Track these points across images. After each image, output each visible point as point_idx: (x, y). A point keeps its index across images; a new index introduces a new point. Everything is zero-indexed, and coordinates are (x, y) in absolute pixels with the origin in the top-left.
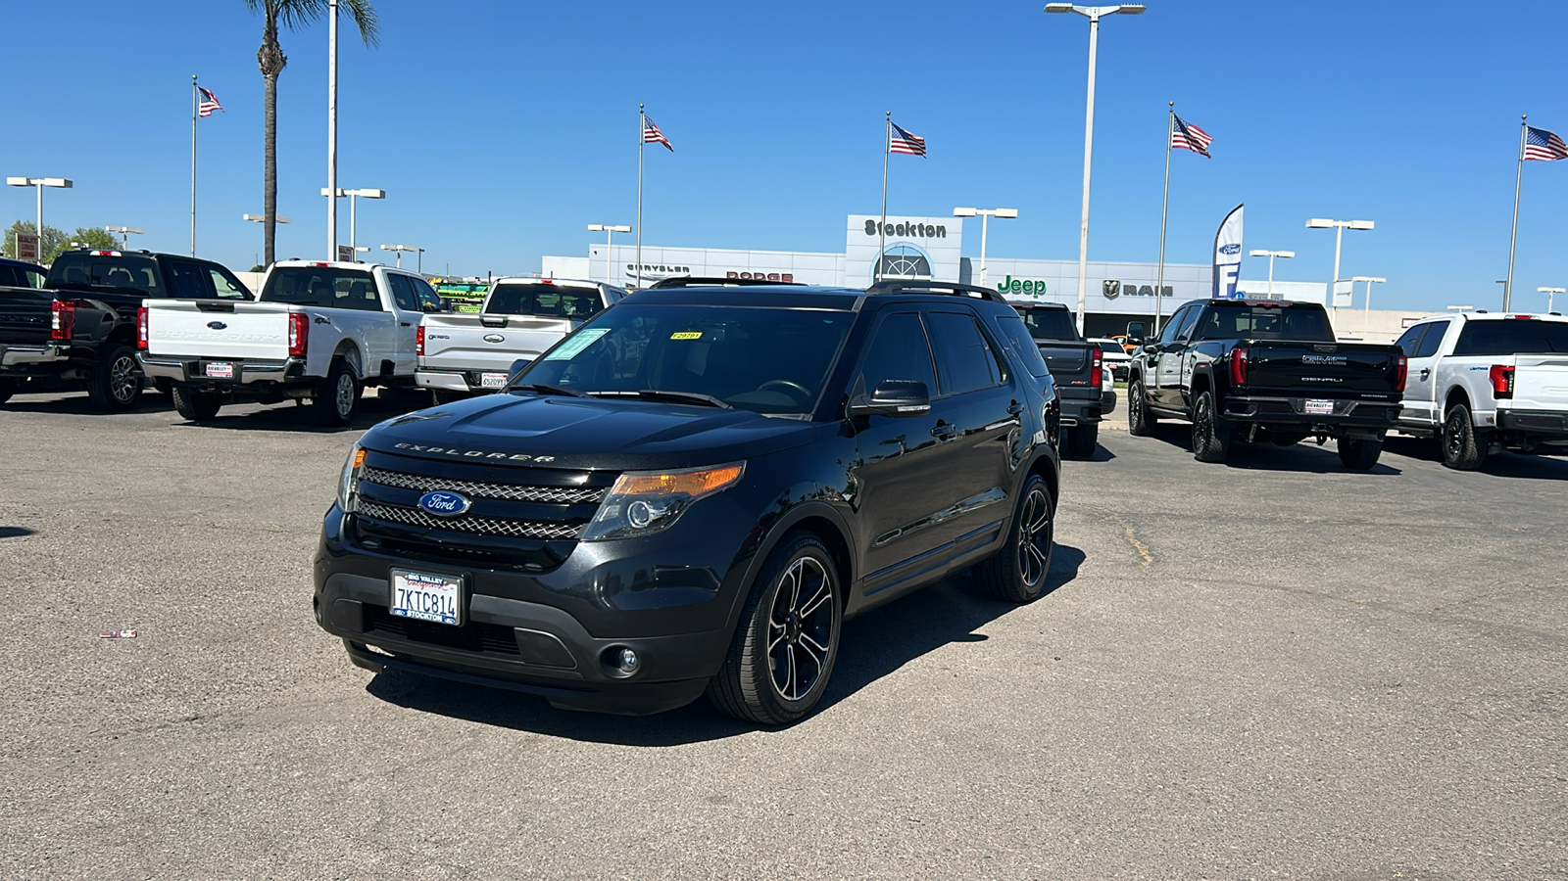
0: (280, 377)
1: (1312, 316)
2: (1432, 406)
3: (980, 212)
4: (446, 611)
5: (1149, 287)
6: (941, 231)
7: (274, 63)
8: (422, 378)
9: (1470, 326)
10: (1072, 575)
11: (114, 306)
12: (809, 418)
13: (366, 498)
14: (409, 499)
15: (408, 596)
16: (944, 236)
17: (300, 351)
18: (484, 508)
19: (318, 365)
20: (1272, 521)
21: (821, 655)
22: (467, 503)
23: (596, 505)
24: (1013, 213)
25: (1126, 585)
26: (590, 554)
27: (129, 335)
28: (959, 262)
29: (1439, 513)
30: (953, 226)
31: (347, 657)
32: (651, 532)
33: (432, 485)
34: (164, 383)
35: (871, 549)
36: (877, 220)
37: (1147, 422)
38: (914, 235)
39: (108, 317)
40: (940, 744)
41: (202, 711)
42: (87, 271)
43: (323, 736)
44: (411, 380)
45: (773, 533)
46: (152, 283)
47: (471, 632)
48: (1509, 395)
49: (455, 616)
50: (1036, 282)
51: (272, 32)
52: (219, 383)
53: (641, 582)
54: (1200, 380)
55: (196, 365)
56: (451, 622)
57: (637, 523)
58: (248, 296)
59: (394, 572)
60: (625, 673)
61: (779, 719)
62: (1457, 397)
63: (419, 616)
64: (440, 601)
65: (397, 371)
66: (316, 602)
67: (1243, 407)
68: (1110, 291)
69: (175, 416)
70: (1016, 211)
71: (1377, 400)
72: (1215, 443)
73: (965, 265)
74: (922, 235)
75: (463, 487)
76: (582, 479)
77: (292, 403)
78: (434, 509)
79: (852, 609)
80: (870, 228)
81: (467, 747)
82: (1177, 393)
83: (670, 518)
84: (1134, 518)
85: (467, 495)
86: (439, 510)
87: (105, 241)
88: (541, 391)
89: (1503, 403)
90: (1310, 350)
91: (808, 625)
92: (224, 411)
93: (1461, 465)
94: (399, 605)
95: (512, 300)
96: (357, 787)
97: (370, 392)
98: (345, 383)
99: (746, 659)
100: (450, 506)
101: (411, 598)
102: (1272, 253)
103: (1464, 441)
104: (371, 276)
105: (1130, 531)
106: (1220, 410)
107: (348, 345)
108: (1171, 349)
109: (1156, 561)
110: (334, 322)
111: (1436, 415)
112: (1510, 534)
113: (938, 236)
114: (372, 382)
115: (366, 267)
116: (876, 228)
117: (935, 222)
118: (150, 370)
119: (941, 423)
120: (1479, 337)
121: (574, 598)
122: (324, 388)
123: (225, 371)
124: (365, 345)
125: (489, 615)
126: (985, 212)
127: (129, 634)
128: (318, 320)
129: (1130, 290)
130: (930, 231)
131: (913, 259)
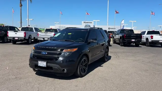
0: (23, 39)
1: (132, 31)
2: (144, 40)
7: (21, 6)
8: (38, 39)
9: (148, 32)
10: (110, 59)
11: (5, 32)
12: (84, 43)
13: (35, 53)
14: (40, 53)
17: (25, 36)
18: (48, 53)
19: (27, 38)
20: (130, 52)
21: (86, 69)
22: (47, 53)
23: (61, 53)
25: (116, 60)
26: (61, 59)
27: (6, 35)
29: (147, 51)
30: (93, 22)
31: (33, 70)
32: (68, 56)
33: (43, 51)
34: (10, 40)
35: (91, 57)
37: (115, 42)
39: (4, 33)
40: (100, 79)
41: (17, 77)
42: (1, 28)
43: (31, 80)
44: (37, 39)
45: (81, 56)
46: (9, 29)
47: (47, 68)
48: (153, 39)
51: (21, 2)
52: (16, 40)
53: (66, 62)
54: (121, 38)
55: (14, 38)
57: (66, 55)
58: (19, 30)
59: (38, 61)
60: (65, 72)
61: (82, 76)
62: (147, 39)
63: (41, 66)
65: (35, 38)
66: (29, 64)
67: (125, 40)
68: (109, 29)
69: (12, 43)
71: (139, 39)
72: (122, 44)
75: (46, 51)
76: (59, 50)
77: (24, 42)
79: (89, 64)
81: (47, 80)
82: (118, 39)
83: (70, 54)
84: (115, 53)
85: (47, 52)
87: (3, 25)
88: (54, 40)
89: (152, 40)
90: (132, 34)
91: (84, 66)
92: (17, 43)
93: (148, 46)
94: (39, 65)
95: (48, 30)
96: (35, 86)
97: (32, 40)
98: (30, 40)
99: (78, 70)
100: (45, 53)
103: (148, 44)
104: (32, 28)
105: (115, 54)
106: (123, 41)
107: (30, 35)
108: (117, 34)
109: (119, 57)
110: (29, 33)
111: (145, 41)
112: (154, 53)
114: (33, 39)
115: (32, 27)
118: (9, 39)
119: (97, 43)
120: (149, 33)
121: (59, 64)
122: (28, 40)
123: (17, 38)
124: (32, 35)
127: (8, 68)
128: (27, 33)
129: (111, 28)
130: (90, 23)
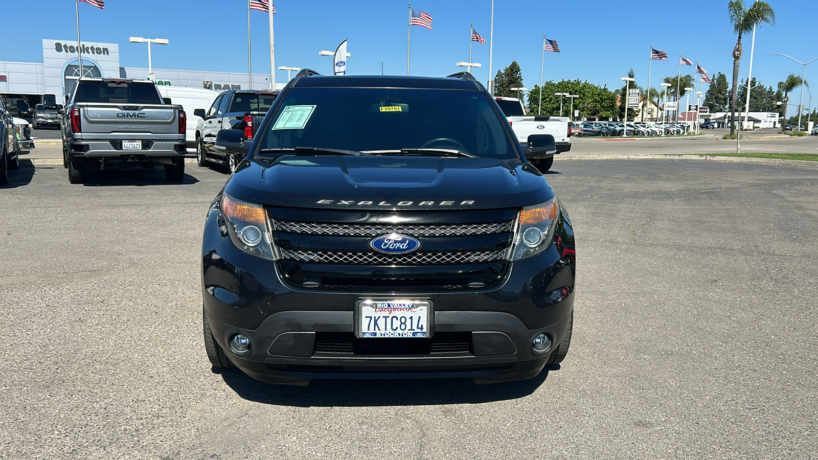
3: (146, 40)
4: (415, 327)
5: (228, 85)
6: (106, 51)
15: (376, 321)
16: (108, 54)
24: (166, 41)
28: (119, 70)
36: (63, 43)
38: (88, 53)
49: (424, 330)
50: (165, 82)
56: (422, 336)
64: (409, 321)
70: (168, 40)
73: (122, 71)
74: (93, 53)
78: (388, 249)
80: (59, 48)
86: (394, 250)
101: (378, 322)
102: (289, 68)
113: (104, 54)
116: (63, 48)
117: (102, 46)
125: (452, 325)
126: (149, 40)
131: (89, 67)
